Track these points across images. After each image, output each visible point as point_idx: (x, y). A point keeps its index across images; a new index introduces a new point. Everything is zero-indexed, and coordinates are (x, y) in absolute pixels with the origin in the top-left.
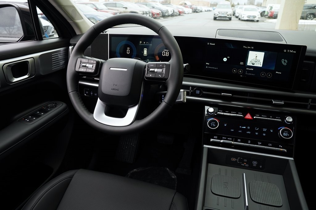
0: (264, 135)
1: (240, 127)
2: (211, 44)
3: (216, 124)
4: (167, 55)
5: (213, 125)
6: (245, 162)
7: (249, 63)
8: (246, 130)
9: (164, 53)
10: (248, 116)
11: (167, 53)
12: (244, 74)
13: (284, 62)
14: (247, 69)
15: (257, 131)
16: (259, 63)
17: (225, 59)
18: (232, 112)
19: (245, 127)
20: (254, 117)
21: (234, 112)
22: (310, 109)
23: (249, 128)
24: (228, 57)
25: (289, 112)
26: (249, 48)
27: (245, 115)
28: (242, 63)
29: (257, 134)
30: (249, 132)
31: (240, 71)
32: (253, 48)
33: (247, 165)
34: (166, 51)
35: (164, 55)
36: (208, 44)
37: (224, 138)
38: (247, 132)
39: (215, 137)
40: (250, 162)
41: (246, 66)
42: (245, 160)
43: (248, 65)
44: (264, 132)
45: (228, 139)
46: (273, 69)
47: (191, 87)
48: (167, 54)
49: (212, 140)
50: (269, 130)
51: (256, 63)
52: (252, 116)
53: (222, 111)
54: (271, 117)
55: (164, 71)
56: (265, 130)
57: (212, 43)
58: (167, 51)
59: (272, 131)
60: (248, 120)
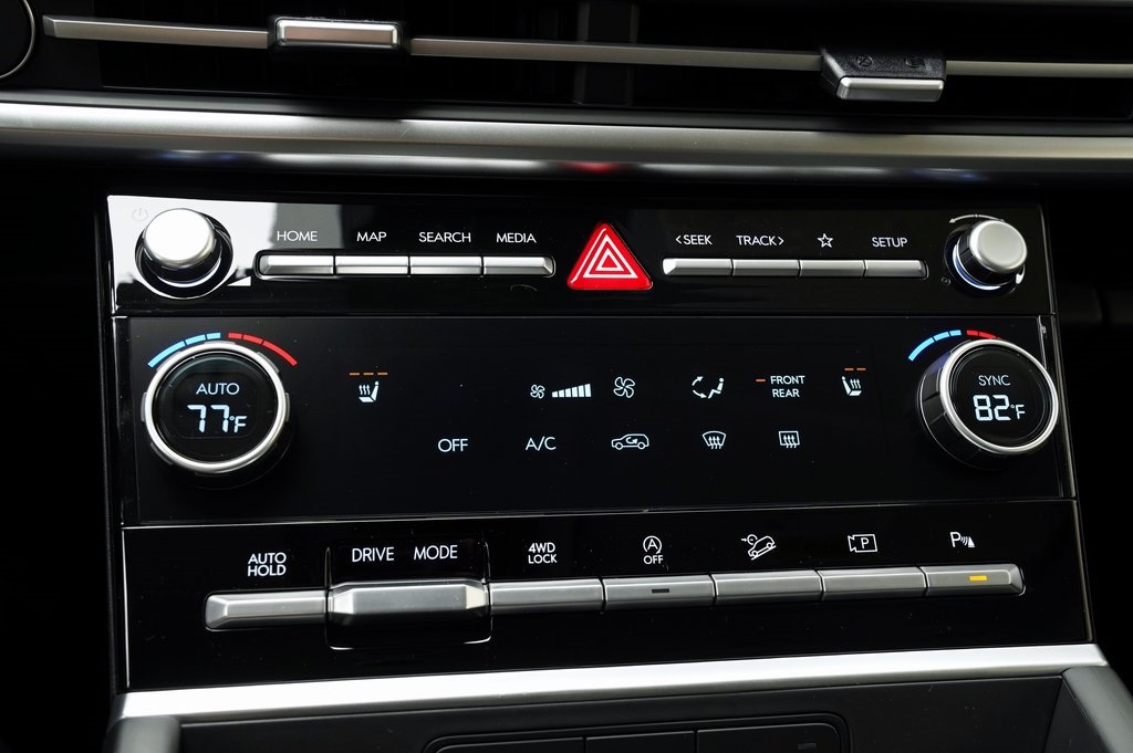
0: (790, 440)
1: (537, 392)
3: (256, 399)
5: (214, 418)
8: (605, 414)
15: (713, 415)
18: (426, 237)
19: (584, 391)
20: (669, 265)
21: (449, 237)
23: (624, 387)
25: (967, 175)
27: (568, 252)
29: (715, 442)
30: (634, 442)
37: (366, 554)
38: (616, 444)
39: (258, 565)
44: (787, 414)
45: (421, 553)
49: (226, 606)
50: (821, 389)
52: (645, 255)
53: (312, 237)
54: (826, 241)
56: (786, 386)
59: (852, 389)
60: (608, 297)
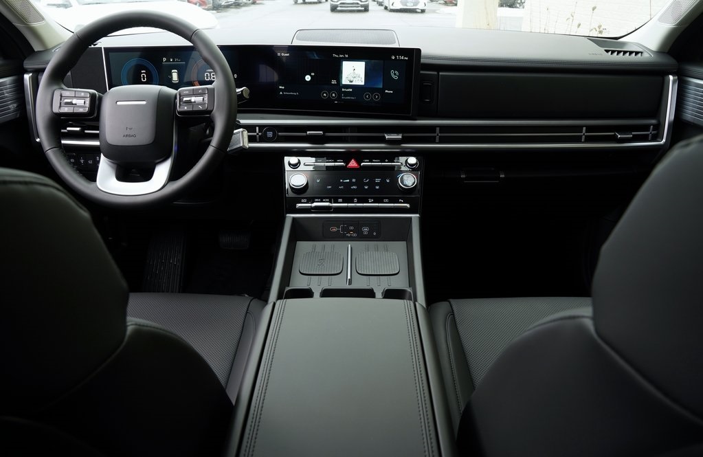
0: (377, 187)
1: (341, 181)
2: (283, 54)
6: (351, 231)
7: (345, 81)
8: (351, 184)
9: (207, 75)
10: (353, 164)
11: (213, 75)
12: (339, 98)
13: (394, 75)
14: (343, 90)
15: (366, 184)
16: (360, 79)
17: (308, 78)
19: (348, 181)
20: (362, 164)
21: (330, 161)
22: (440, 142)
23: (354, 180)
24: (313, 74)
25: (413, 151)
26: (341, 56)
27: (347, 162)
28: (334, 82)
29: (366, 188)
30: (354, 187)
31: (334, 95)
32: (347, 56)
33: (355, 235)
34: (210, 73)
35: (207, 78)
36: (279, 54)
37: (317, 200)
38: (352, 188)
39: (303, 201)
40: (358, 230)
41: (341, 85)
42: (352, 228)
43: (343, 83)
44: (377, 184)
45: (324, 200)
46: (381, 86)
47: (257, 128)
49: (299, 205)
50: (383, 181)
51: (354, 80)
52: (359, 163)
54: (387, 161)
55: (206, 99)
56: (378, 180)
57: (285, 53)
59: (388, 181)
60: (353, 169)
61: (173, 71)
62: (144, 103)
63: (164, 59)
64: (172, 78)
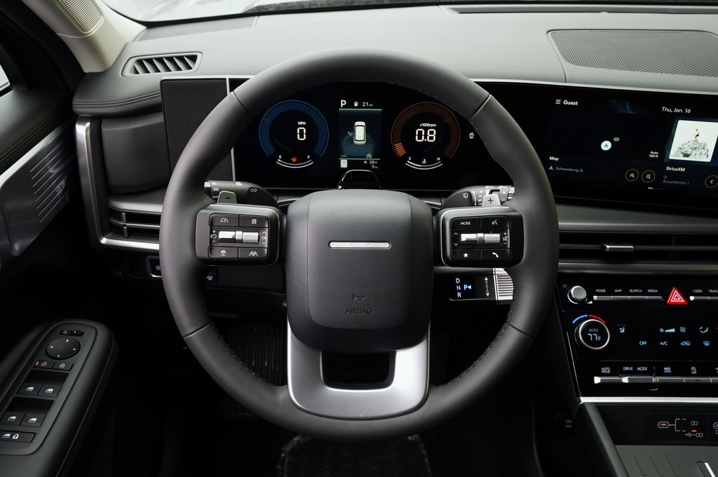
1: (662, 330)
2: (566, 102)
3: (602, 333)
4: (431, 138)
5: (594, 337)
6: (694, 428)
7: (674, 154)
8: (678, 337)
9: (420, 132)
10: (676, 298)
11: (432, 133)
12: (657, 182)
14: (668, 168)
15: (706, 337)
16: (704, 152)
17: (606, 146)
18: (631, 291)
19: (673, 330)
20: (692, 298)
21: (636, 291)
23: (683, 330)
24: (616, 139)
26: (677, 110)
27: (666, 294)
28: (654, 155)
29: (707, 344)
30: (686, 343)
31: (649, 176)
32: (689, 111)
33: (700, 435)
34: (426, 129)
35: (420, 138)
36: (558, 102)
37: (627, 369)
38: (682, 344)
39: (604, 370)
40: (705, 427)
41: (666, 161)
42: (694, 423)
43: (671, 157)
45: (639, 369)
48: (429, 135)
49: (597, 380)
51: (694, 153)
52: (686, 295)
53: (604, 291)
55: (507, 238)
57: (569, 101)
58: (430, 128)
60: (676, 306)
61: (357, 123)
62: (386, 245)
63: (343, 103)
64: (354, 135)
